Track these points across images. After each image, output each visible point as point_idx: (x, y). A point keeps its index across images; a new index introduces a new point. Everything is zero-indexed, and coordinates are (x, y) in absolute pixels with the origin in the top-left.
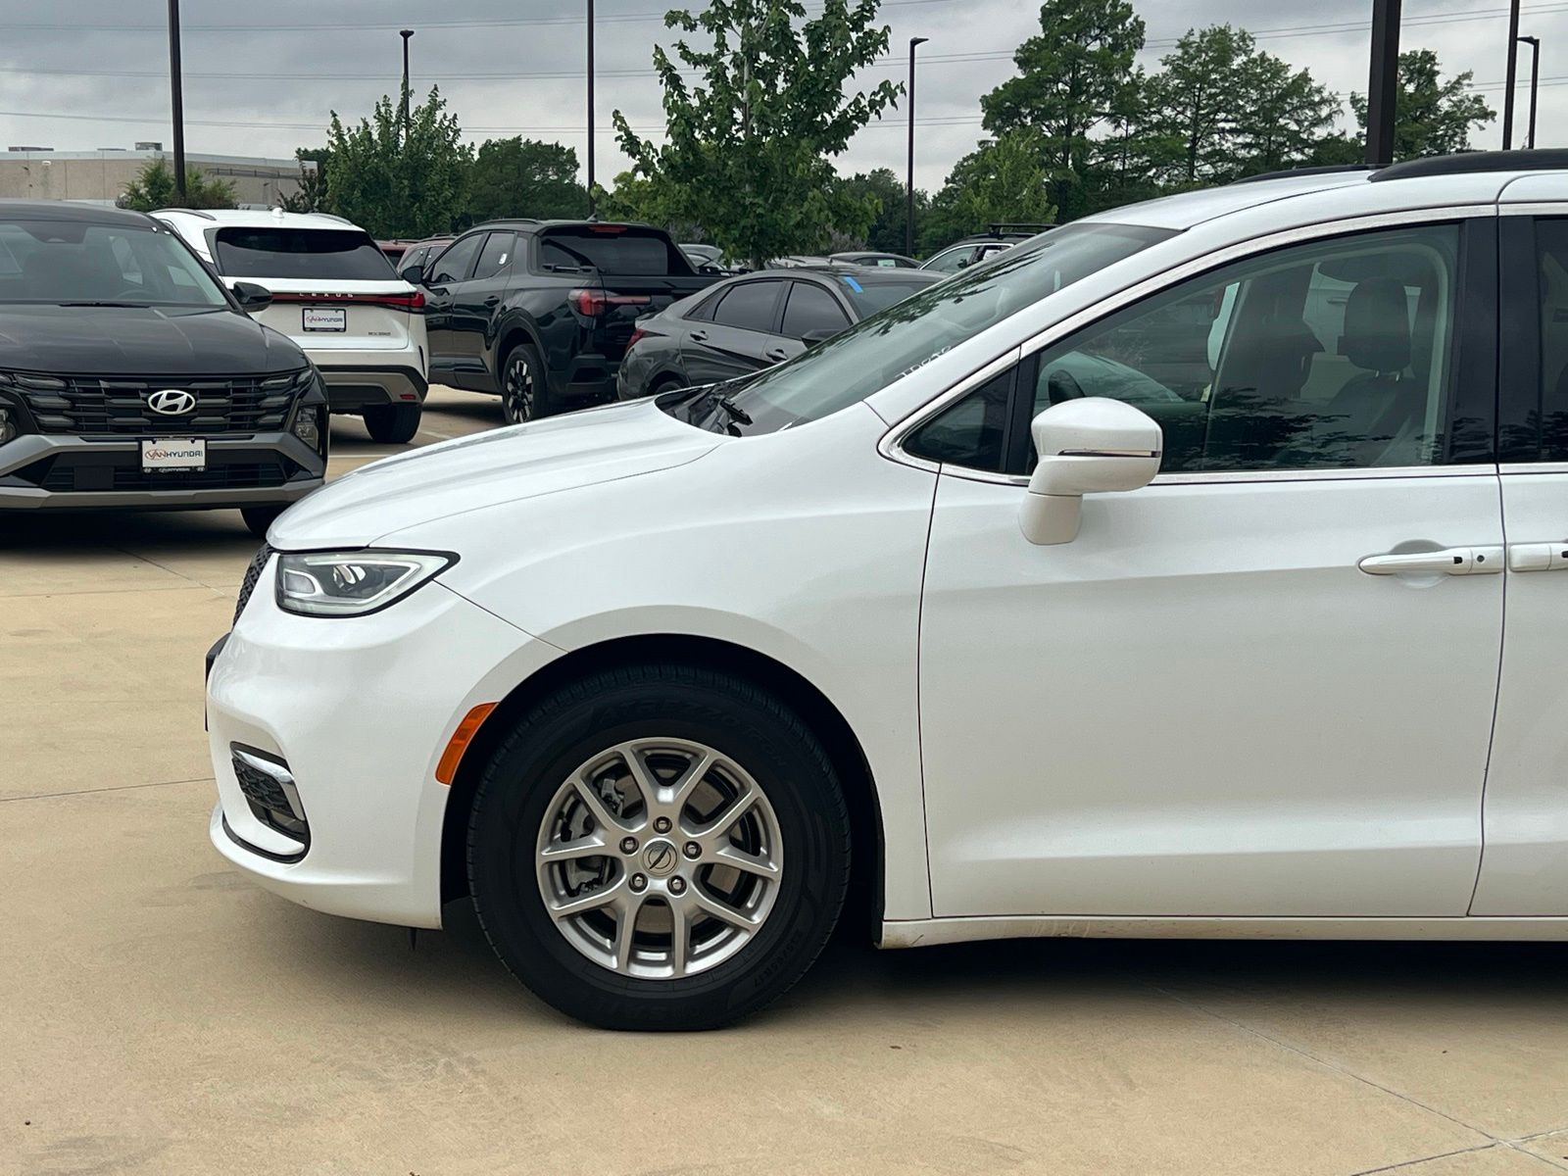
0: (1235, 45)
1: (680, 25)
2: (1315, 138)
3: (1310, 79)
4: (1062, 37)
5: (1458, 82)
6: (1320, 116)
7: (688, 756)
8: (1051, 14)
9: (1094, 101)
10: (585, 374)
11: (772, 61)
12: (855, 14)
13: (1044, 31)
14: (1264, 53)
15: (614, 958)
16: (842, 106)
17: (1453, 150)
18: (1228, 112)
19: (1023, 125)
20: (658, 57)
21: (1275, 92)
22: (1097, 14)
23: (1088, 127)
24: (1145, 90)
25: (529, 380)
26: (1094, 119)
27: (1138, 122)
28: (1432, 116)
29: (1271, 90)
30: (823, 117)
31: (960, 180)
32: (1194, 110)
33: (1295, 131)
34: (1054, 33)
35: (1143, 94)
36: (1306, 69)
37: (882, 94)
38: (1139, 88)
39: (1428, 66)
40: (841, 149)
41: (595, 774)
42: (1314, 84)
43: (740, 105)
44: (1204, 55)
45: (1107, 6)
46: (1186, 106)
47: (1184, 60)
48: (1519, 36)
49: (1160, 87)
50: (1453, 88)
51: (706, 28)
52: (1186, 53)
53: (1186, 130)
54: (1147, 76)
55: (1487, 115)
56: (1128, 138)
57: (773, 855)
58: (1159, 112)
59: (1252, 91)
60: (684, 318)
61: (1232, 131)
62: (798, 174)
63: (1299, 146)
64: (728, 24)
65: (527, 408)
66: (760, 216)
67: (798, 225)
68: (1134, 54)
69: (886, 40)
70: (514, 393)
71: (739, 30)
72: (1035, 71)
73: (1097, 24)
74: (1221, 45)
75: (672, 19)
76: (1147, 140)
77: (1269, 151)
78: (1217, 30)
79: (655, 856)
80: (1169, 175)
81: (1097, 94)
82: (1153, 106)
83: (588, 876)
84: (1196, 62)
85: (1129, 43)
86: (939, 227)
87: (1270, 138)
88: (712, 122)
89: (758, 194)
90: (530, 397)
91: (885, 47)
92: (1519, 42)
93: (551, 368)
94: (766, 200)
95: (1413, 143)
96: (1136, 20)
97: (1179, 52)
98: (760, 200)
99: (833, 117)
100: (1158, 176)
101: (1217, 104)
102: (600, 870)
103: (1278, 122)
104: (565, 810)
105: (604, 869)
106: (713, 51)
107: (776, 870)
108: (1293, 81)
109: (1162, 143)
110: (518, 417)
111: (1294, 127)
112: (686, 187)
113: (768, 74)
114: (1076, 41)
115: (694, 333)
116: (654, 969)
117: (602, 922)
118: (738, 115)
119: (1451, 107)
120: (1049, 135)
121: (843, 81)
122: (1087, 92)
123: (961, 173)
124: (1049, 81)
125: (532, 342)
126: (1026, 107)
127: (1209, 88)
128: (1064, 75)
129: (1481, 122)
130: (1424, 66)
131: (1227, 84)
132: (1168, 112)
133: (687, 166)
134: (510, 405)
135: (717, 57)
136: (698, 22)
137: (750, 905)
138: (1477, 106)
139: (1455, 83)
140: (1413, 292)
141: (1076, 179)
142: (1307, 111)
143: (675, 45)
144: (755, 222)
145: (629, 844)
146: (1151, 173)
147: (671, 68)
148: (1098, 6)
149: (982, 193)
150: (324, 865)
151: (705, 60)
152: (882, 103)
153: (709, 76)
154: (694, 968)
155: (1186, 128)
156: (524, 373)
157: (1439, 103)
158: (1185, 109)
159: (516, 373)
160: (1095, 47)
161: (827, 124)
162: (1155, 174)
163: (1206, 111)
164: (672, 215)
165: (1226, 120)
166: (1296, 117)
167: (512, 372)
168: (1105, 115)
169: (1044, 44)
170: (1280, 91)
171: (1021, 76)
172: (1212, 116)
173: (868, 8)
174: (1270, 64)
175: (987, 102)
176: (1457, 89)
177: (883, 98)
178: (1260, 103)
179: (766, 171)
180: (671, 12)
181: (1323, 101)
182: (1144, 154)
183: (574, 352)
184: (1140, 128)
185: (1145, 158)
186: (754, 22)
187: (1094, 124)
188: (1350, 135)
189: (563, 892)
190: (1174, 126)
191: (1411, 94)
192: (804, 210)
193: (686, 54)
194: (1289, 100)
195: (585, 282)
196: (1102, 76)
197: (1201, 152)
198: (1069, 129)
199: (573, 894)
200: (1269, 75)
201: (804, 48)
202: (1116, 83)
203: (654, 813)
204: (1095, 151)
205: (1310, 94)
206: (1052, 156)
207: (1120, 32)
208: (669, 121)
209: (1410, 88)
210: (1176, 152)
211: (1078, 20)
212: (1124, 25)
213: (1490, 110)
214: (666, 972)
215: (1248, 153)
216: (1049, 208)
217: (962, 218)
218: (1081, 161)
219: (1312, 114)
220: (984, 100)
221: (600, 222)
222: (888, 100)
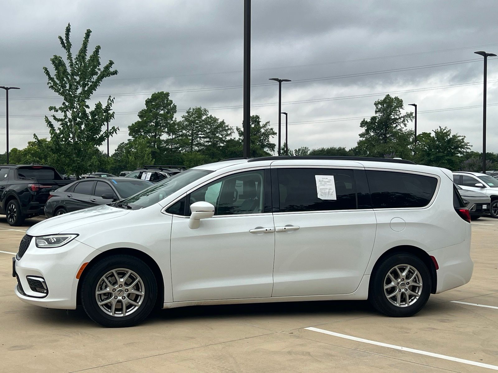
0: (203, 113)
1: (53, 110)
2: (227, 139)
3: (225, 123)
4: (152, 109)
5: (266, 124)
6: (228, 133)
7: (125, 272)
8: (148, 103)
9: (162, 128)
10: (32, 208)
11: (81, 121)
12: (105, 109)
13: (147, 107)
14: (211, 115)
15: (111, 313)
16: (102, 133)
17: (266, 143)
18: (202, 132)
19: (141, 135)
20: (46, 119)
21: (215, 126)
22: (162, 103)
23: (161, 136)
24: (177, 125)
25: (15, 210)
26: (163, 133)
27: (175, 134)
28: (259, 134)
29: (214, 126)
30: (96, 136)
31: (120, 150)
32: (192, 131)
33: (221, 138)
34: (150, 108)
35: (176, 126)
36: (223, 120)
37: (113, 130)
38: (175, 124)
39: (258, 120)
40: (101, 145)
41: (107, 276)
42: (226, 124)
43: (72, 133)
44: (194, 115)
45: (165, 101)
46: (189, 130)
47: (188, 117)
48: (281, 112)
49: (181, 124)
50: (265, 126)
51: (61, 111)
52: (189, 114)
53: (190, 137)
54: (178, 121)
55: (274, 134)
56: (173, 139)
57: (143, 291)
58: (182, 132)
59: (208, 126)
60: (65, 191)
61: (203, 137)
62: (89, 152)
63: (222, 142)
64: (67, 110)
65: (14, 218)
66: (79, 163)
67: (90, 166)
68: (174, 115)
69: (114, 116)
70: (10, 214)
71: (71, 112)
72: (144, 119)
73: (162, 106)
74: (199, 112)
75: (51, 109)
76: (178, 140)
77: (214, 143)
78: (198, 108)
79: (119, 293)
80: (185, 150)
81: (163, 126)
82: (180, 130)
83: (106, 297)
84: (192, 117)
85: (172, 111)
86: (114, 165)
87: (214, 140)
88: (63, 137)
89: (78, 157)
90: (15, 215)
91: (113, 118)
92: (281, 114)
93: (22, 206)
94: (80, 158)
95: (254, 141)
96: (174, 105)
97: (187, 114)
98: (78, 159)
99: (99, 136)
100: (182, 150)
101: (198, 130)
102: (108, 296)
103: (216, 135)
104: (101, 284)
105: (109, 295)
106: (63, 118)
107: (143, 293)
108: (220, 123)
109: (183, 141)
110: (11, 220)
111: (221, 136)
112: (56, 155)
113: (80, 124)
114: (156, 111)
115: (68, 195)
116: (119, 315)
117: (108, 306)
118: (71, 136)
119: (264, 131)
120: (149, 138)
121: (102, 127)
122: (160, 125)
123: (120, 148)
124: (149, 122)
125: (17, 199)
126: (142, 129)
127: (196, 125)
128: (153, 120)
129: (273, 136)
130: (256, 119)
131: (201, 124)
132: (184, 132)
133: (56, 149)
134: (9, 217)
135: (64, 119)
136: (59, 110)
137: (138, 301)
138: (271, 131)
139: (265, 124)
140: (256, 183)
141: (158, 151)
142: (224, 132)
143: (52, 116)
144: (77, 165)
145: (114, 290)
146: (180, 149)
147: (50, 122)
148: (162, 100)
149: (132, 155)
150: (51, 298)
151: (61, 120)
152: (113, 133)
153: (61, 124)
154: (127, 314)
155: (190, 136)
156: (14, 208)
157: (261, 130)
158: (189, 131)
159: (11, 208)
160: (162, 112)
161: (97, 138)
162: (181, 149)
163: (195, 131)
164: (52, 163)
165: (201, 134)
166: (221, 133)
167: (10, 207)
168: (166, 132)
169: (147, 111)
170: (216, 126)
171: (140, 120)
172: (197, 133)
173: (108, 107)
174: (213, 119)
175: (130, 128)
176: (266, 126)
177: (113, 131)
178: (211, 129)
179: (80, 150)
180: (51, 107)
181: (228, 129)
182: (178, 143)
183: (29, 201)
184: (176, 136)
185: (178, 145)
186: (75, 110)
187: (163, 135)
188: (237, 139)
189: (100, 300)
190: (186, 136)
191: (253, 128)
192: (91, 161)
193: (55, 118)
194: (219, 129)
195: (33, 182)
196: (165, 121)
197: (194, 143)
198: (155, 136)
199: (102, 301)
200: (213, 122)
201: (90, 118)
202: (169, 123)
203: (119, 283)
204: (163, 142)
205: (225, 127)
206: (151, 144)
207: (169, 108)
208: (51, 137)
209: (253, 126)
210: (187, 144)
211: (157, 104)
212: (170, 106)
213: (275, 132)
214: (122, 315)
215: (208, 144)
216: (152, 160)
217: (123, 162)
218: (159, 146)
219: (225, 133)
220: (129, 127)
221: (34, 165)
222: (114, 132)
